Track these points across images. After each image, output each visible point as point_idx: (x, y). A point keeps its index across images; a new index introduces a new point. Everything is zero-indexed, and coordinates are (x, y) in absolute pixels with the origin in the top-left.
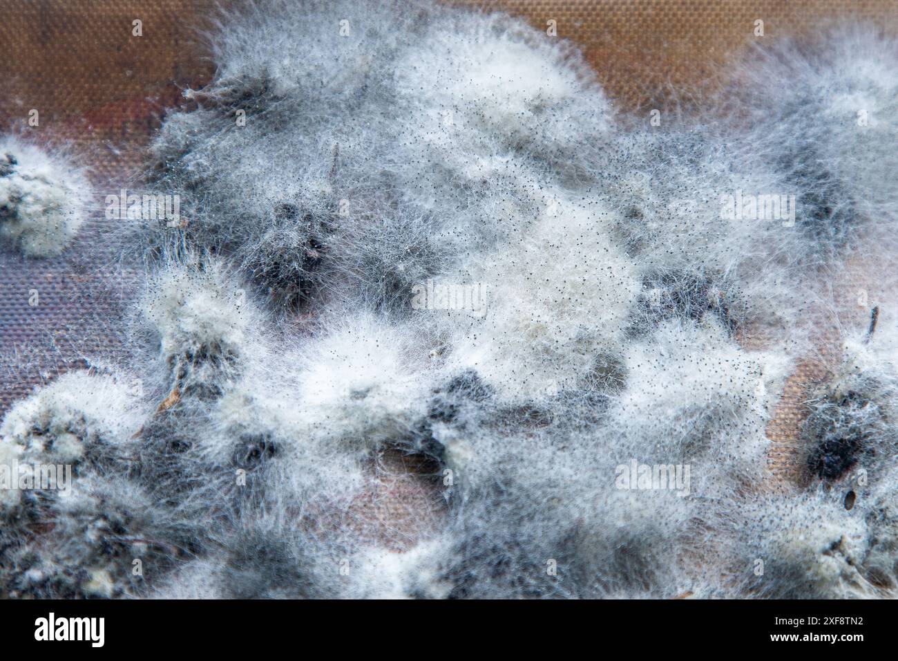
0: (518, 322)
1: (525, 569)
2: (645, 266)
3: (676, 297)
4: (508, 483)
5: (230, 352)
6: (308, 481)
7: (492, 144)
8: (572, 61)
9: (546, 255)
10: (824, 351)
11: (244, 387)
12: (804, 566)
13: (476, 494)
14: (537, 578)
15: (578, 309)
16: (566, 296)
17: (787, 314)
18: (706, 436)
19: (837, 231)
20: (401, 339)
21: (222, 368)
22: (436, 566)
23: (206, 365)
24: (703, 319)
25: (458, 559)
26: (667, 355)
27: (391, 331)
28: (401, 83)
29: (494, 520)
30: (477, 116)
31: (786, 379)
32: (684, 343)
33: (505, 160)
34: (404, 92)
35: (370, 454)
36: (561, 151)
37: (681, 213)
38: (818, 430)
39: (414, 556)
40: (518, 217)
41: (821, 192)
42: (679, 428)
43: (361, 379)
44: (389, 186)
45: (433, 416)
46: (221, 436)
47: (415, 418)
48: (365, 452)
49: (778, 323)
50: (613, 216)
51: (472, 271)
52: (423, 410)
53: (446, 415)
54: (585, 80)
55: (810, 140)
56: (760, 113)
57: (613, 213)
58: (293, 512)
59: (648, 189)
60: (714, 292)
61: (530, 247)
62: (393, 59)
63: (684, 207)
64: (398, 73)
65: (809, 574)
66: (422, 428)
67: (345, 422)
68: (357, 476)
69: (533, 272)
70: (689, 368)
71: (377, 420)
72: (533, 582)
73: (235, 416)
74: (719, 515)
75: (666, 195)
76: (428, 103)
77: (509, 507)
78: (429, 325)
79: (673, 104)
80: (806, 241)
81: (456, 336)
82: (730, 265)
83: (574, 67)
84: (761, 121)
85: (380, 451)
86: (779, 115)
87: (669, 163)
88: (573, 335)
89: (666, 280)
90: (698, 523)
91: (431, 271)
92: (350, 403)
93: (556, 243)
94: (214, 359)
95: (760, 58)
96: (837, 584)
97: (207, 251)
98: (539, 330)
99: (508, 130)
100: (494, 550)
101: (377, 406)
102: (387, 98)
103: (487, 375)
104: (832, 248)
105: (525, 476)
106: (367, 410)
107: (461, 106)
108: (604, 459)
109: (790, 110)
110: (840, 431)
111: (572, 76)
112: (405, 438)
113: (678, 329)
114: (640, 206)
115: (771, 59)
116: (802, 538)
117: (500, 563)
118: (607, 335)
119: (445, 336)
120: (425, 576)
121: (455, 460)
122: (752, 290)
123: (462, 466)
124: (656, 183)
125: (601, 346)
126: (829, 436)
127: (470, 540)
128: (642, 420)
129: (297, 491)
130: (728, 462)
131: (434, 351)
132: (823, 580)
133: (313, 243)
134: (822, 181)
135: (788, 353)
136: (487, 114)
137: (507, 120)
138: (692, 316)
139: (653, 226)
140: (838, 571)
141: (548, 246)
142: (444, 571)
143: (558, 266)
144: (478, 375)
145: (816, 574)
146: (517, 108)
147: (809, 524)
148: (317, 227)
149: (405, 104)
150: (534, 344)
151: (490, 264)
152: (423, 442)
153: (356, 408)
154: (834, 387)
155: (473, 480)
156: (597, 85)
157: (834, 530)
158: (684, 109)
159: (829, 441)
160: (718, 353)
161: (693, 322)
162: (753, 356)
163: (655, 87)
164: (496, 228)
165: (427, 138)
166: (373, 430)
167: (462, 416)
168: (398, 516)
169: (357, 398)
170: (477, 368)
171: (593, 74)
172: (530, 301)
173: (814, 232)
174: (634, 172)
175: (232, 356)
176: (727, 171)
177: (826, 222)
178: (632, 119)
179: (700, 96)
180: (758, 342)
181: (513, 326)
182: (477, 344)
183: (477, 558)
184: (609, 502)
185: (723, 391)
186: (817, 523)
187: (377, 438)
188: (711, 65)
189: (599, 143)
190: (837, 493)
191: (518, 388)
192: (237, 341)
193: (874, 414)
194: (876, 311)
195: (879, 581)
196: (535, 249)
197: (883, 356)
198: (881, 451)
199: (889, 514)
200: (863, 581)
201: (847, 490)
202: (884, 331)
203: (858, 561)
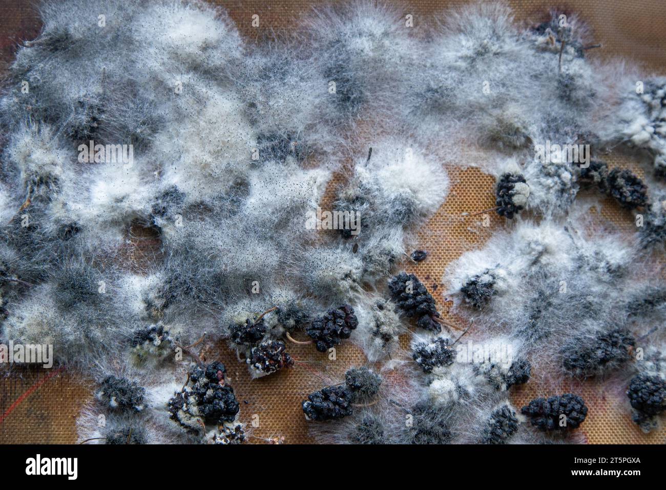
0: (196, 162)
1: (200, 292)
2: (257, 131)
3: (273, 149)
4: (192, 248)
5: (55, 179)
6: (96, 243)
7: (182, 68)
8: (223, 17)
9: (209, 126)
11: (62, 198)
12: (332, 286)
13: (176, 252)
14: (206, 295)
15: (226, 155)
16: (219, 148)
17: (329, 149)
18: (288, 220)
19: (353, 108)
20: (140, 166)
21: (51, 188)
22: (157, 290)
23: (43, 187)
24: (286, 160)
25: (168, 286)
28: (136, 34)
29: (185, 267)
30: (174, 54)
31: (328, 183)
33: (188, 76)
34: (137, 38)
35: (126, 227)
36: (217, 69)
37: (276, 106)
40: (196, 107)
41: (345, 89)
42: (274, 218)
43: (120, 192)
44: (132, 86)
45: (155, 213)
46: (52, 224)
47: (146, 213)
48: (123, 226)
49: (324, 153)
50: (242, 106)
51: (174, 133)
52: (150, 209)
53: (161, 212)
54: (230, 27)
55: (340, 63)
56: (316, 45)
57: (242, 104)
58: (88, 260)
59: (259, 93)
60: (292, 145)
61: (201, 122)
62: (131, 21)
63: (278, 103)
64: (134, 29)
65: (334, 289)
66: (150, 218)
67: (113, 214)
68: (120, 238)
69: (203, 136)
71: (128, 213)
72: (204, 297)
73: (58, 215)
75: (269, 97)
76: (150, 44)
77: (192, 260)
78: (154, 158)
79: (273, 40)
80: (338, 113)
81: (166, 165)
82: (301, 128)
83: (224, 20)
85: (131, 226)
86: (325, 48)
87: (270, 80)
88: (223, 167)
89: (269, 139)
90: (283, 264)
91: (154, 131)
92: (114, 204)
93: (214, 120)
94: (47, 184)
95: (316, 16)
96: (348, 292)
97: (42, 122)
98: (206, 165)
99: (190, 61)
100: (185, 283)
101: (128, 207)
102: (129, 41)
103: (182, 188)
104: (351, 117)
106: (123, 208)
107: (166, 48)
108: (238, 234)
109: (331, 44)
111: (223, 25)
112: (142, 221)
113: (274, 167)
114: (256, 102)
115: (322, 16)
116: (331, 274)
117: (187, 289)
118: (240, 167)
119: (161, 165)
120: (152, 296)
121: (166, 235)
123: (169, 238)
124: (263, 90)
125: (237, 173)
127: (173, 277)
128: (256, 213)
129: (91, 249)
130: (298, 233)
131: (156, 173)
133: (94, 119)
134: (346, 84)
135: (329, 169)
136: (179, 52)
137: (189, 55)
138: (281, 159)
139: (262, 112)
140: (348, 287)
141: (210, 122)
142: (161, 293)
143: (215, 133)
144: (177, 188)
145: (338, 290)
146: (194, 50)
147: (335, 267)
148: (96, 111)
149: (138, 44)
150: (204, 172)
152: (151, 224)
153: (118, 207)
154: (349, 193)
155: (175, 245)
156: (236, 29)
157: (346, 268)
160: (293, 178)
161: (281, 162)
162: (312, 173)
163: (265, 30)
164: (185, 112)
165: (149, 65)
166: (126, 217)
167: (169, 213)
169: (118, 202)
170: (176, 185)
171: (234, 23)
172: (202, 151)
173: (342, 109)
174: (252, 83)
175: (56, 180)
176: (299, 81)
177: (348, 104)
178: (253, 47)
180: (315, 163)
181: (194, 163)
182: (176, 171)
183: (177, 287)
185: (296, 199)
186: (338, 266)
187: (129, 220)
188: (292, 19)
190: (350, 246)
191: (197, 194)
192: (58, 173)
193: (367, 209)
194: (371, 149)
195: (367, 287)
196: (204, 123)
197: (373, 173)
198: (370, 225)
199: (373, 259)
200: (360, 289)
201: (354, 244)
202: (375, 159)
203: (358, 280)
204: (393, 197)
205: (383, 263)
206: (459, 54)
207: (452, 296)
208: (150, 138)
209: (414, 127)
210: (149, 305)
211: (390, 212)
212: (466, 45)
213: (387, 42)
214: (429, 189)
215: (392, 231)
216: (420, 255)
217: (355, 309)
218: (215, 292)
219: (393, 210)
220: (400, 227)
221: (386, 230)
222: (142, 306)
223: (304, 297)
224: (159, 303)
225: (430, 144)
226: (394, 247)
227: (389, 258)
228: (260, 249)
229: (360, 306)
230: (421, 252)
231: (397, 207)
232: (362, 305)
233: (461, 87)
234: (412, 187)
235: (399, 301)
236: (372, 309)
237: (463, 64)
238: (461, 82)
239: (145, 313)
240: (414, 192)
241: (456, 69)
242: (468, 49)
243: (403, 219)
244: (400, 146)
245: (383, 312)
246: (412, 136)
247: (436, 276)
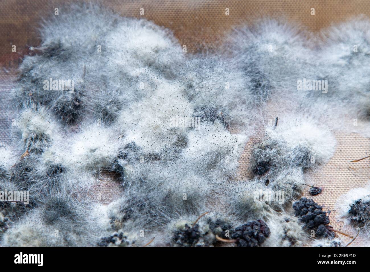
0: (150, 125)
1: (151, 208)
2: (194, 104)
3: (206, 114)
4: (145, 178)
5: (47, 137)
6: (74, 181)
7: (140, 64)
8: (170, 36)
9: (159, 101)
10: (259, 134)
11: (51, 149)
12: (250, 204)
13: (134, 183)
14: (156, 211)
16: (166, 115)
17: (246, 121)
18: (216, 161)
19: (264, 92)
20: (108, 133)
21: (44, 143)
22: (119, 207)
23: (38, 142)
24: (215, 122)
25: (127, 205)
26: (202, 134)
27: (105, 130)
28: (108, 44)
29: (140, 191)
30: (135, 54)
31: (246, 143)
32: (208, 130)
33: (145, 69)
34: (109, 47)
35: (97, 172)
36: (165, 66)
37: (207, 85)
38: (256, 158)
39: (111, 205)
40: (149, 88)
41: (257, 78)
42: (206, 158)
43: (93, 146)
44: (104, 80)
45: (119, 157)
46: (43, 166)
47: (112, 158)
48: (95, 171)
49: (243, 124)
50: (183, 87)
51: (133, 108)
52: (115, 155)
53: (123, 156)
54: (175, 42)
55: (254, 60)
56: (236, 52)
58: (69, 192)
59: (195, 77)
60: (219, 113)
61: (154, 99)
62: (105, 35)
63: (208, 83)
64: (107, 40)
65: (252, 207)
66: (115, 161)
67: (88, 160)
68: (92, 179)
69: (155, 107)
70: (209, 138)
71: (99, 159)
72: (154, 212)
73: (48, 158)
74: (220, 189)
75: (202, 79)
76: (118, 51)
77: (145, 187)
78: (118, 127)
79: (206, 50)
80: (253, 95)
81: (128, 131)
82: (225, 104)
83: (170, 38)
84: (237, 55)
85: (100, 171)
86: (243, 52)
87: (203, 68)
88: (169, 128)
89: (202, 109)
90: (213, 192)
91: (119, 109)
92: (89, 154)
93: (163, 97)
94: (41, 140)
95: (236, 34)
96: (262, 210)
97: (39, 104)
98: (157, 127)
99: (146, 59)
100: (140, 201)
101: (99, 154)
103: (138, 143)
104: (262, 98)
105: (151, 176)
106: (96, 156)
107: (129, 51)
109: (246, 50)
110: (263, 158)
111: (170, 41)
112: (109, 165)
113: (206, 125)
114: (193, 83)
115: (240, 34)
116: (249, 194)
117: (142, 206)
119: (124, 131)
120: (115, 211)
121: (126, 171)
122: (233, 113)
123: (129, 173)
124: (198, 75)
125: (179, 132)
126: (259, 160)
127: (131, 198)
128: (193, 156)
129: (70, 184)
130: (224, 170)
131: (120, 136)
132: (257, 209)
133: (77, 100)
134: (258, 74)
135: (246, 134)
136: (138, 53)
137: (145, 55)
138: (211, 121)
139: (197, 90)
140: (262, 206)
141: (160, 98)
142: (122, 209)
143: (164, 105)
144: (135, 143)
145: (254, 207)
146: (149, 51)
147: (252, 189)
148: (78, 94)
149: (109, 51)
150: (155, 132)
151: (139, 105)
152: (115, 166)
153: (92, 155)
154: (261, 144)
155: (133, 178)
156: (178, 44)
158: (210, 52)
159: (259, 162)
161: (211, 123)
162: (233, 135)
163: (199, 44)
164: (142, 93)
165: (117, 62)
166: (97, 163)
167: (129, 157)
168: (107, 193)
169: (92, 152)
170: (135, 141)
171: (177, 40)
172: (154, 117)
173: (255, 92)
174: (190, 72)
175: (47, 139)
176: (224, 71)
177: (260, 88)
178: (191, 55)
179: (215, 47)
180: (236, 131)
181: (148, 126)
182: (135, 133)
183: (134, 204)
184: (180, 183)
185: (222, 145)
186: (254, 189)
187: (99, 166)
188: (219, 36)
189: (179, 64)
190: (263, 180)
191: (150, 147)
192: (49, 133)
193: (275, 152)
194: (277, 119)
195: (278, 210)
196: (156, 99)
197: (280, 134)
198: (278, 165)
199: (280, 186)
200: (271, 210)
201: (266, 179)
202: (279, 126)
203: (270, 203)
204: (294, 147)
205: (288, 189)
206: (340, 56)
207: (343, 218)
208: (116, 113)
209: (309, 105)
210: (113, 218)
211: (293, 157)
212: (345, 50)
213: (287, 47)
214: (322, 145)
215: (295, 170)
216: (317, 190)
217: (268, 224)
218: (162, 209)
219: (295, 156)
220: (300, 168)
221: (290, 170)
222: (108, 220)
223: (229, 215)
224: (121, 216)
225: (321, 117)
226: (296, 179)
227: (292, 186)
228: (195, 178)
229: (271, 222)
230: (317, 188)
231: (298, 153)
232: (274, 221)
233: (342, 77)
234: (309, 141)
235: (301, 216)
236: (281, 222)
237: (343, 62)
238: (342, 74)
239: (110, 226)
240: (311, 145)
241: (338, 66)
242: (347, 51)
243: (302, 162)
244: (299, 118)
245: (289, 223)
246: (308, 111)
247: (330, 205)
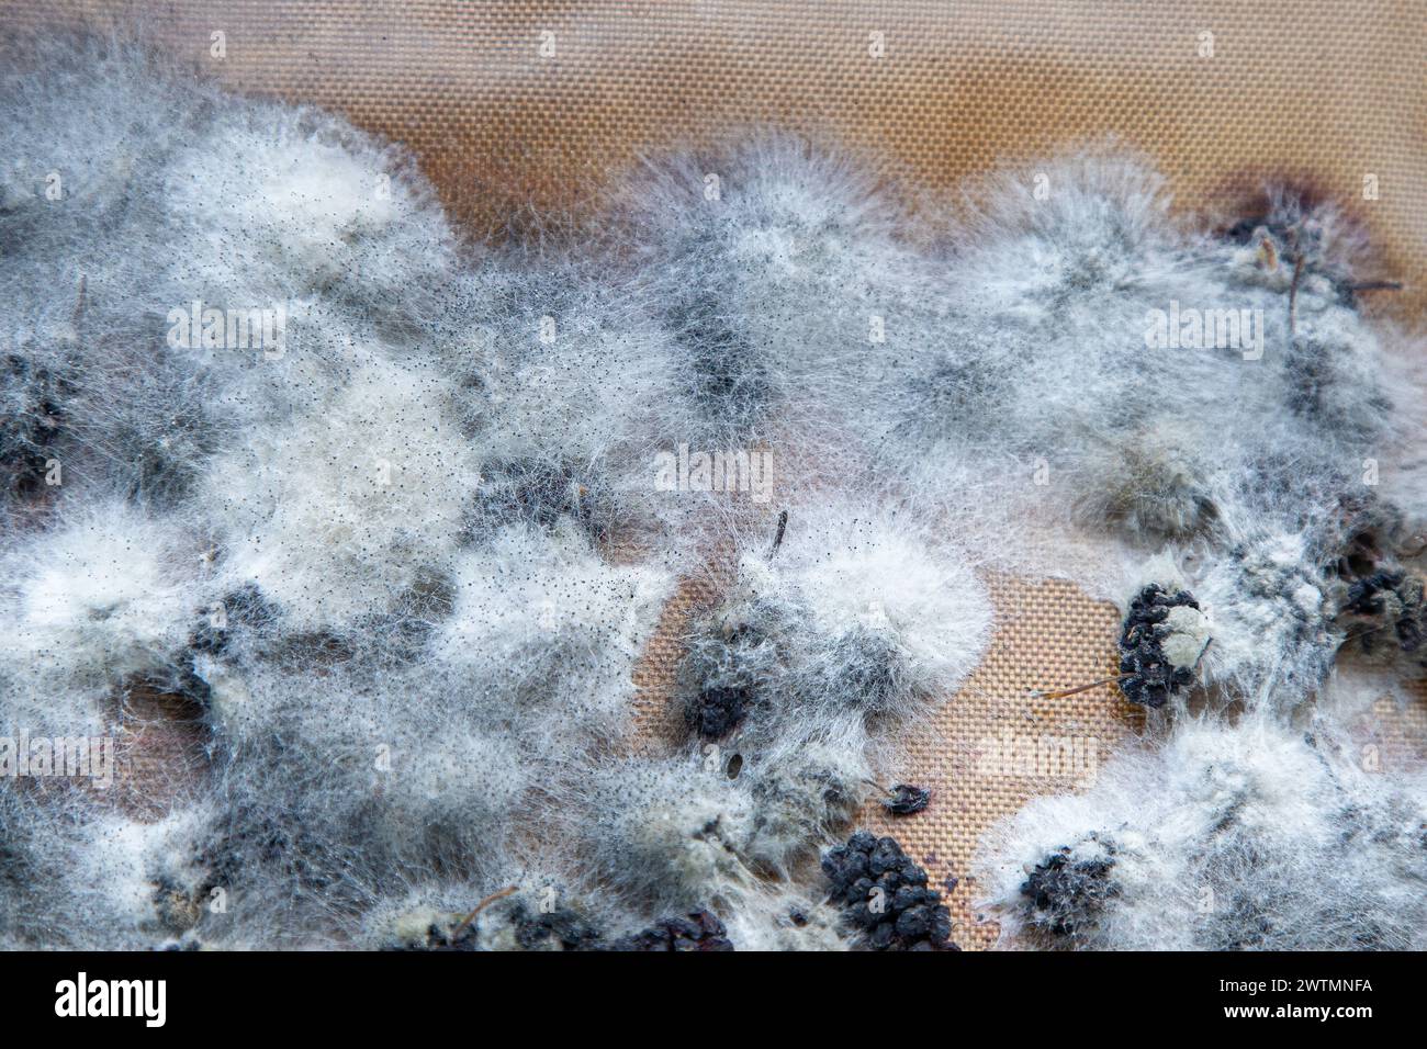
0: (315, 522)
1: (306, 852)
2: (483, 450)
3: (523, 494)
4: (289, 737)
7: (290, 283)
8: (406, 171)
9: (355, 433)
10: (717, 567)
12: (668, 854)
13: (248, 750)
14: (322, 863)
15: (395, 507)
16: (380, 489)
17: (672, 517)
18: (554, 678)
19: (740, 408)
20: (162, 538)
22: (190, 845)
24: (557, 524)
25: (219, 836)
26: (506, 571)
27: (150, 527)
28: (174, 197)
29: (268, 785)
30: (272, 246)
31: (666, 603)
32: (529, 557)
33: (306, 305)
34: (177, 208)
35: (113, 691)
36: (384, 294)
37: (534, 383)
38: (697, 675)
39: (161, 830)
40: (321, 381)
41: (720, 358)
42: (517, 669)
43: (102, 591)
44: (153, 332)
45: (196, 646)
47: (172, 648)
48: (106, 689)
49: (659, 528)
50: (445, 384)
51: (259, 451)
52: (183, 637)
53: (213, 644)
54: (421, 197)
55: (710, 289)
56: (647, 250)
57: (446, 380)
59: (491, 349)
60: (574, 488)
61: (334, 422)
62: (164, 164)
63: (538, 376)
64: (169, 183)
65: (674, 863)
66: (181, 661)
67: (81, 649)
68: (94, 720)
69: (338, 455)
70: (533, 590)
71: (122, 649)
72: (315, 868)
74: (566, 783)
75: (516, 358)
76: (210, 225)
77: (288, 770)
78: (200, 519)
79: (535, 233)
80: (699, 422)
81: (234, 537)
82: (597, 451)
83: (407, 180)
84: (648, 261)
85: (128, 687)
86: (671, 255)
87: (522, 317)
88: (387, 540)
89: (512, 470)
90: (536, 793)
91: (206, 448)
92: (88, 625)
93: (369, 417)
95: (652, 177)
96: (711, 876)
98: (345, 532)
99: (312, 265)
100: (267, 825)
101: (124, 630)
102: (156, 216)
103: (271, 591)
104: (732, 432)
105: (311, 727)
106: (110, 634)
107: (252, 231)
108: (418, 708)
109: (685, 248)
110: (724, 677)
111: (404, 192)
112: (160, 672)
113: (523, 537)
114: (482, 372)
115: (666, 178)
116: (666, 817)
117: (272, 843)
118: (433, 541)
119: (221, 535)
120: (174, 859)
121: (222, 704)
122: (625, 484)
123: (231, 713)
124: (503, 342)
125: (422, 556)
126: (711, 683)
127: (235, 810)
128: (470, 657)
130: (580, 714)
131: (204, 556)
132: (692, 871)
133: (48, 408)
134: (721, 344)
135: (669, 569)
136: (286, 242)
137: (311, 251)
138: (542, 520)
139: (497, 399)
140: (712, 860)
141: (359, 422)
142: (199, 853)
143: (371, 449)
144: (260, 591)
145: (683, 864)
146: (324, 235)
147: (677, 799)
148: (54, 387)
149: (177, 223)
150: (335, 550)
151: (281, 443)
152: (182, 678)
153: (96, 631)
154: (722, 617)
155: (245, 733)
156: (437, 205)
157: (708, 807)
158: (549, 240)
159: (711, 690)
160: (575, 571)
161: (543, 528)
162: (624, 572)
163: (514, 210)
164: (292, 395)
165: (205, 272)
166: (116, 660)
167: (234, 647)
168: (146, 774)
169: (98, 619)
170: (258, 582)
171: (433, 189)
172: (332, 495)
173: (709, 410)
174: (475, 326)
176: (598, 328)
177: (726, 397)
178: (481, 251)
179: (571, 223)
180: (632, 552)
181: (307, 526)
182: (259, 547)
183: (243, 836)
184: (419, 765)
185: (576, 621)
186: (687, 799)
187: (123, 671)
188: (586, 184)
189: (436, 284)
190: (716, 756)
191: (312, 609)
193: (769, 656)
194: (784, 517)
195: (766, 872)
196: (342, 425)
197: (790, 576)
198: (777, 703)
199: (781, 788)
200: (745, 873)
201: (731, 753)
202: (792, 543)
203: (740, 847)
204: (840, 635)
205: (807, 800)
206: (1025, 286)
207: (997, 908)
208: (192, 464)
209: (901, 468)
210: (164, 885)
211: (832, 673)
212: (1044, 265)
213: (833, 244)
214: (940, 627)
215: (837, 724)
216: (911, 797)
217: (729, 927)
218: (347, 857)
219: (839, 668)
220: (857, 716)
221: (819, 721)
222: (147, 890)
223: (591, 884)
224: (192, 880)
225: (943, 513)
226: (840, 762)
227: (826, 788)
228: (475, 745)
229: (741, 920)
230: (911, 790)
231: (851, 660)
232: (750, 916)
233: (1028, 368)
234: (893, 613)
235: (850, 904)
236: (776, 923)
237: (1034, 312)
238: (1027, 356)
239: (152, 912)
240: (900, 627)
241: (1015, 323)
242: (1048, 270)
243: (865, 692)
244: (863, 515)
245: (805, 929)
246: (896, 491)
247: (954, 855)
